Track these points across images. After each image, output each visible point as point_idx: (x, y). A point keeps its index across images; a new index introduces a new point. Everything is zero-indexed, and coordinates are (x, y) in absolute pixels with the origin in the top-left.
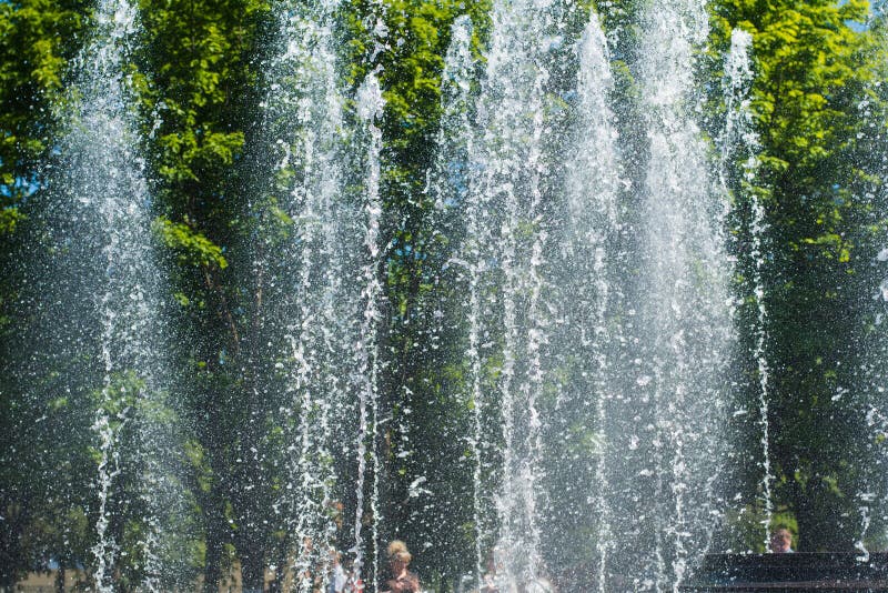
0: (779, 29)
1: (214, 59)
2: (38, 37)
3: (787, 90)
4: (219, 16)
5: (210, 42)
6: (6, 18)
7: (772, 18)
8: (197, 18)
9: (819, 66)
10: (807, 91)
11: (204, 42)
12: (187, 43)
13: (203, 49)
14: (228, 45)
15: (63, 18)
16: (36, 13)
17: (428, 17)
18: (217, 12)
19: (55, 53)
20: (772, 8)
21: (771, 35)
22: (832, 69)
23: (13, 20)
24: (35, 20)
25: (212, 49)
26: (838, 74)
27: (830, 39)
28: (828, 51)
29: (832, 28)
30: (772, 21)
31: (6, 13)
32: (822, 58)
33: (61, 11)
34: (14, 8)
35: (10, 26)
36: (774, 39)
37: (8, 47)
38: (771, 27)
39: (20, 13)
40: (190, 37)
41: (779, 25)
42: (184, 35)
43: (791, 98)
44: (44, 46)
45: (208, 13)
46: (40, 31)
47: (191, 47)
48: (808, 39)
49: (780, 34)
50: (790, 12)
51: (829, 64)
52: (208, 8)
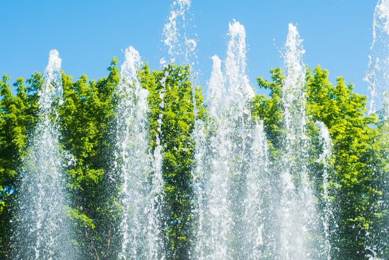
0: (337, 127)
1: (91, 137)
2: (15, 126)
3: (341, 154)
4: (94, 118)
5: (90, 130)
6: (2, 117)
7: (335, 122)
8: (84, 119)
9: (355, 144)
10: (350, 154)
11: (87, 130)
12: (80, 130)
13: (87, 133)
14: (98, 131)
15: (27, 118)
16: (15, 116)
17: (185, 120)
18: (93, 116)
19: (23, 133)
20: (335, 118)
21: (334, 130)
22: (361, 145)
23: (5, 118)
24: (14, 119)
25: (91, 133)
26: (363, 147)
27: (360, 132)
28: (359, 137)
29: (361, 127)
30: (334, 124)
31: (2, 116)
32: (356, 140)
33: (26, 115)
34: (5, 113)
35: (4, 121)
36: (335, 131)
37: (2, 130)
38: (334, 126)
39: (7, 116)
40: (81, 127)
41: (337, 125)
42: (79, 127)
43: (343, 157)
44: (18, 129)
45: (90, 117)
46: (16, 124)
47: (82, 131)
48: (350, 131)
49: (338, 130)
50: (342, 120)
51: (359, 142)
52: (90, 115)
